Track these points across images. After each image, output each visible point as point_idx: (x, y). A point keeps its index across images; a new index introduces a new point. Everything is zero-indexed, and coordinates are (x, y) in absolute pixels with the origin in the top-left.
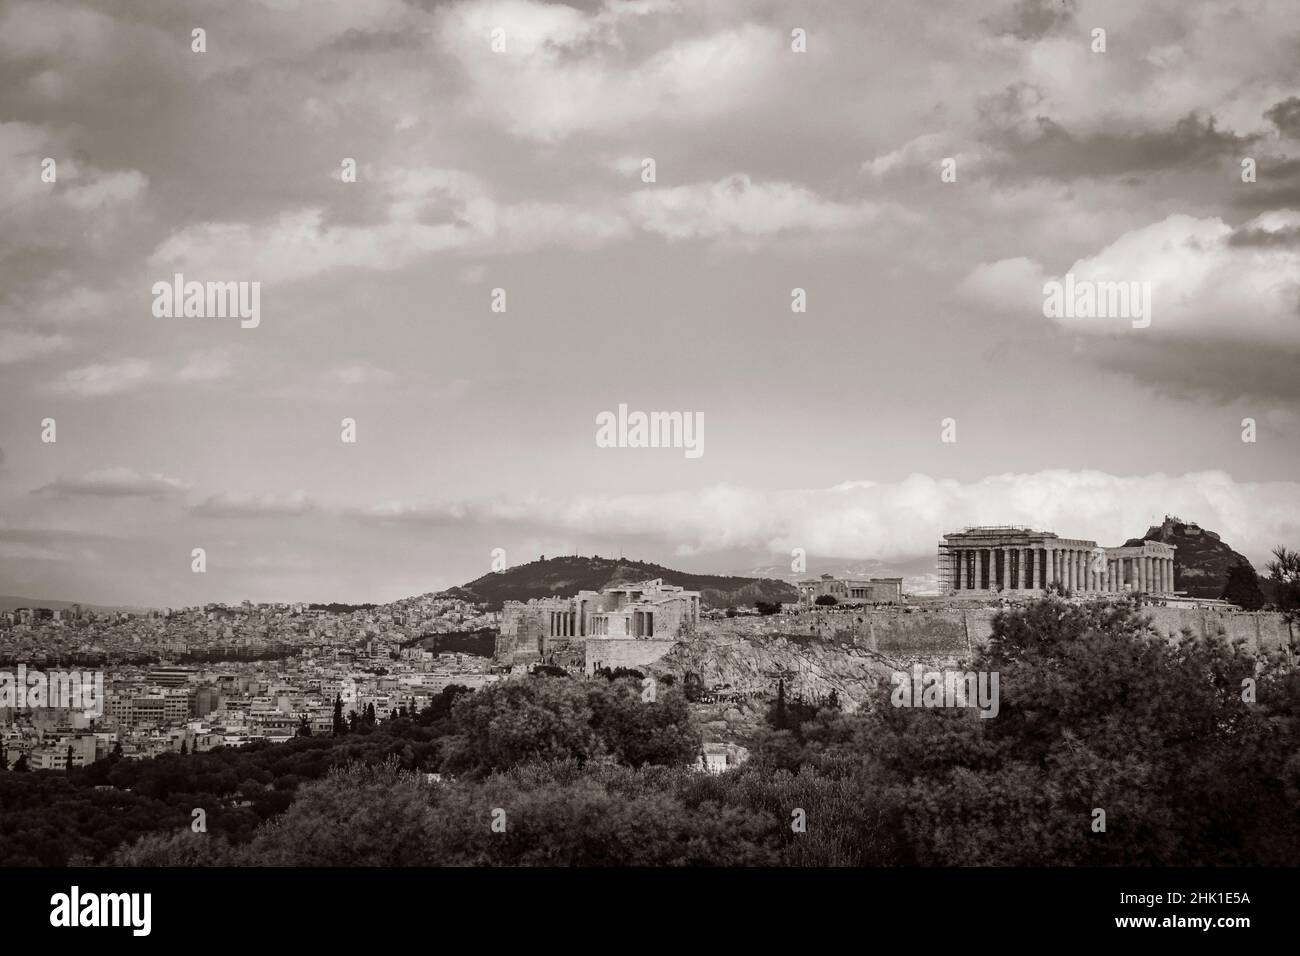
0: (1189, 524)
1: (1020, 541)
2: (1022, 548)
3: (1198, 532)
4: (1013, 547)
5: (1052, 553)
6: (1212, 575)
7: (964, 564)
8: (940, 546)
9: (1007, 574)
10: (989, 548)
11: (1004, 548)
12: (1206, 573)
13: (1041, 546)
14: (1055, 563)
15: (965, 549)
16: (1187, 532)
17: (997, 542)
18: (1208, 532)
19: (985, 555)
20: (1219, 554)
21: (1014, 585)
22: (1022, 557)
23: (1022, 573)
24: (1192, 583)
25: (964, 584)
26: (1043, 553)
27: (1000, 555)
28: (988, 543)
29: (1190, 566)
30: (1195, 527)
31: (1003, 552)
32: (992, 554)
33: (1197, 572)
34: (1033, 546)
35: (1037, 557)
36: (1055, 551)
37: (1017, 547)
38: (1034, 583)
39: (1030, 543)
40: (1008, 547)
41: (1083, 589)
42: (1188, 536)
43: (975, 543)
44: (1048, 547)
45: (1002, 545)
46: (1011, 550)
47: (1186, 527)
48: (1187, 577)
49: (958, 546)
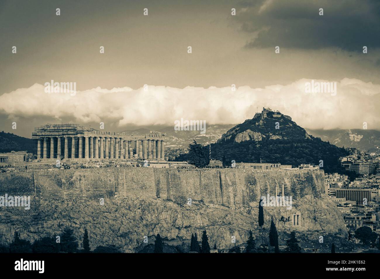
0: (275, 111)
1: (72, 133)
2: (73, 136)
3: (279, 116)
4: (69, 136)
5: (88, 139)
6: (286, 138)
7: (45, 145)
8: (33, 135)
9: (66, 150)
10: (57, 137)
11: (64, 136)
12: (283, 137)
13: (82, 135)
14: (90, 144)
15: (45, 137)
16: (274, 116)
17: (61, 133)
18: (285, 116)
19: (56, 140)
20: (290, 127)
21: (70, 156)
22: (73, 141)
23: (73, 150)
24: (275, 143)
25: (45, 156)
26: (84, 139)
27: (63, 141)
28: (57, 134)
29: (274, 134)
30: (279, 113)
31: (65, 138)
32: (59, 139)
33: (278, 137)
34: (79, 135)
35: (81, 141)
36: (90, 138)
37: (71, 136)
38: (79, 155)
39: (77, 134)
40: (67, 136)
41: (107, 158)
42: (275, 118)
43: (51, 134)
44: (86, 135)
45: (63, 135)
46: (68, 137)
47: (274, 113)
48: (273, 140)
49: (42, 135)
